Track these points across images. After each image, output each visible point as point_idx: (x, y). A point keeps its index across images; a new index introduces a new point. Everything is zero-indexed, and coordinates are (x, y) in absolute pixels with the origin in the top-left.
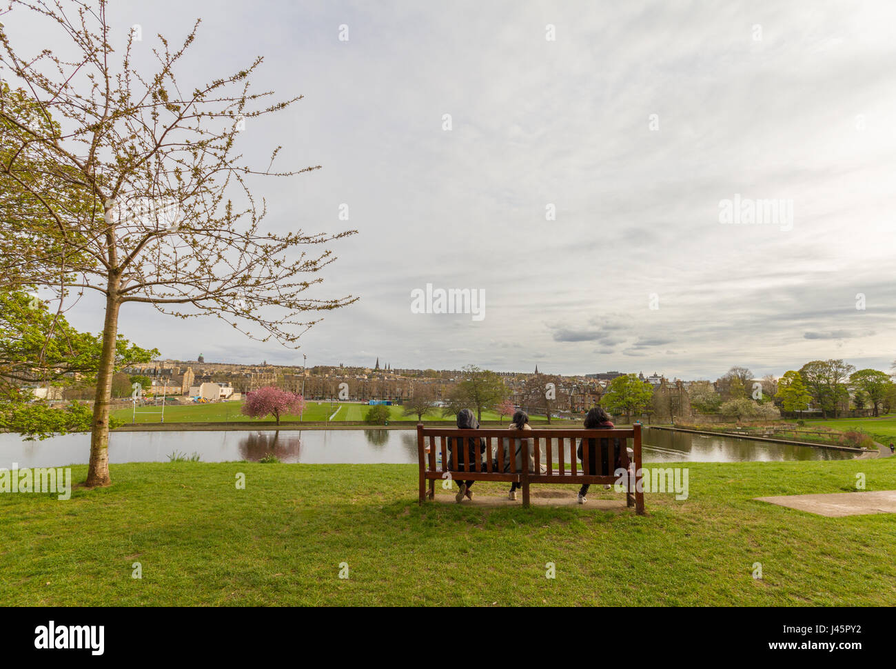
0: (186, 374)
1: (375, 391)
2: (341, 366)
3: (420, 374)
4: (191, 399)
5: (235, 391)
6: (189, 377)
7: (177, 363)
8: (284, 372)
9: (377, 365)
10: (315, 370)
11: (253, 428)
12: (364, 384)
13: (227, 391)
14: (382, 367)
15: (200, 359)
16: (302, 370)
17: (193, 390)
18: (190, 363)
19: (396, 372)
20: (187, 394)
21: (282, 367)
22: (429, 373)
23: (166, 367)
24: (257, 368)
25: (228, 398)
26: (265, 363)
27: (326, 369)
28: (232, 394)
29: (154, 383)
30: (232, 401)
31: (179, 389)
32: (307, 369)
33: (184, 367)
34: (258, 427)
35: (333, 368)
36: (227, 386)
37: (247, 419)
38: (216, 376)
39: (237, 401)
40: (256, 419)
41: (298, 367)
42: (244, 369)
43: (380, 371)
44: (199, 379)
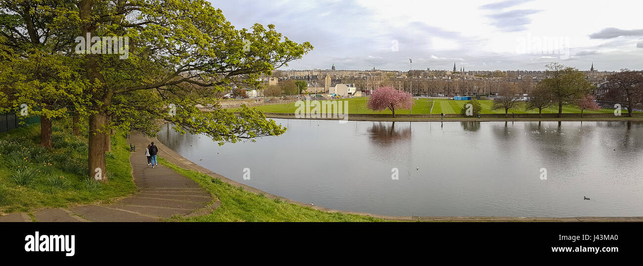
0: (326, 78)
1: (457, 90)
2: (428, 69)
3: (490, 74)
4: (331, 96)
5: (357, 90)
6: (328, 80)
7: (320, 71)
8: (388, 75)
9: (455, 68)
10: (410, 74)
11: (376, 119)
12: (449, 83)
13: (352, 90)
14: (458, 70)
15: (333, 68)
16: (400, 74)
17: (331, 89)
18: (328, 71)
19: (470, 73)
20: (328, 92)
21: (386, 71)
22: (497, 74)
23: (315, 74)
24: (369, 73)
25: (353, 95)
26: (374, 69)
27: (417, 73)
28: (356, 92)
29: (308, 85)
30: (357, 97)
31: (323, 89)
32: (404, 73)
33: (324, 73)
34: (380, 119)
35: (423, 71)
36: (352, 86)
37: (371, 112)
38: (344, 79)
39: (359, 97)
40: (377, 112)
41: (397, 72)
42: (361, 74)
43: (458, 73)
44: (335, 81)
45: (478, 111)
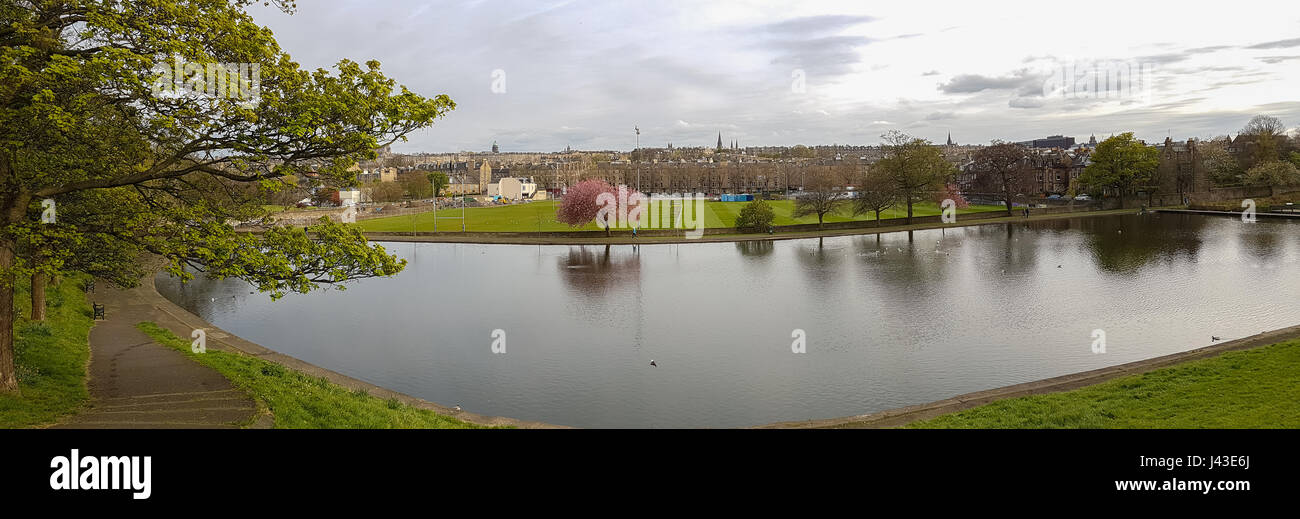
0: (482, 168)
1: (726, 183)
2: (670, 146)
3: (786, 153)
4: (491, 199)
5: (538, 188)
6: (486, 171)
7: (472, 155)
8: (595, 159)
9: (720, 143)
10: (635, 155)
11: (573, 240)
12: (710, 171)
13: (530, 188)
14: (726, 145)
15: (495, 148)
16: (617, 156)
17: (491, 188)
18: (484, 155)
19: (749, 151)
20: (485, 192)
21: (591, 153)
22: (799, 151)
23: (462, 160)
24: (560, 156)
25: (532, 197)
26: (569, 148)
27: (649, 153)
28: (536, 192)
29: (451, 181)
30: (538, 202)
31: (477, 186)
32: (624, 153)
33: (478, 159)
34: (582, 240)
35: (660, 150)
36: (529, 181)
37: (565, 227)
38: (515, 169)
39: (542, 202)
40: (576, 228)
41: (611, 152)
42: (545, 158)
43: (727, 151)
44: (499, 173)
45: (768, 220)
